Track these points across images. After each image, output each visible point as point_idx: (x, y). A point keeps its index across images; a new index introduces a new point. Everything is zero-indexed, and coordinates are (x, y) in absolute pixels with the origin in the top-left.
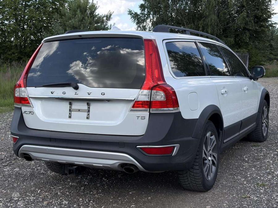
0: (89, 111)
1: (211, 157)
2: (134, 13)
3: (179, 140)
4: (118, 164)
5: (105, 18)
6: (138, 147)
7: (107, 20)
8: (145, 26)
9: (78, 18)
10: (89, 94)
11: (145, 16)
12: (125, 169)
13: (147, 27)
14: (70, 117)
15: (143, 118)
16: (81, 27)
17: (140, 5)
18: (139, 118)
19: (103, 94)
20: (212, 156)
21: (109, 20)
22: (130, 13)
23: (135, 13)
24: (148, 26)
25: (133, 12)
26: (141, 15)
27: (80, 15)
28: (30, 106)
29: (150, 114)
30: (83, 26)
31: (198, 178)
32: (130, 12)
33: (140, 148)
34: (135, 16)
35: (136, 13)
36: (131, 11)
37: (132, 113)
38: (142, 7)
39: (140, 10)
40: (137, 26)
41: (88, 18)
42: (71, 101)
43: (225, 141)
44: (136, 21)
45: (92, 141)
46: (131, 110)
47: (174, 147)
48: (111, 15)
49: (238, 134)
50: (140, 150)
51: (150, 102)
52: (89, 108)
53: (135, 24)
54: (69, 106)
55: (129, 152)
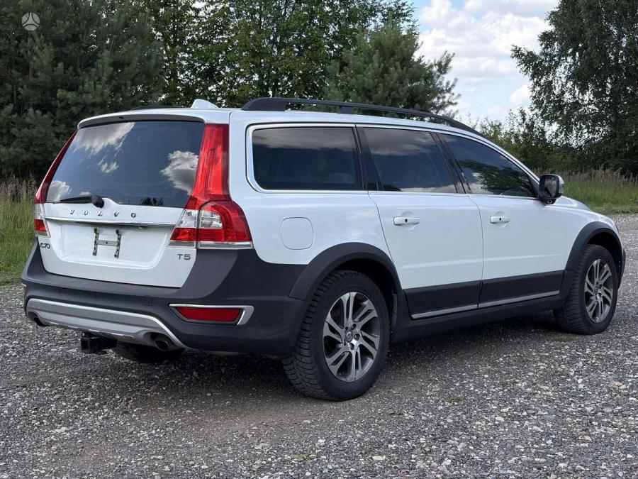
0: (119, 245)
1: (357, 339)
2: (526, 54)
3: (253, 298)
4: (143, 334)
5: (435, 69)
6: (171, 305)
7: (441, 73)
8: (551, 82)
9: (372, 71)
10: (116, 216)
11: (552, 60)
12: (157, 342)
13: (557, 85)
14: (95, 254)
15: (187, 257)
16: (378, 89)
17: (540, 34)
18: (182, 257)
19: (134, 215)
20: (361, 338)
21: (445, 73)
22: (517, 53)
23: (528, 53)
24: (560, 83)
25: (524, 52)
26: (543, 57)
27: (376, 64)
28: (47, 235)
29: (198, 251)
30: (382, 88)
31: (309, 372)
32: (518, 51)
33: (176, 307)
34: (528, 60)
35: (531, 53)
36: (520, 48)
37: (172, 248)
38: (546, 37)
39: (541, 45)
40: (532, 82)
41: (396, 69)
42: (97, 227)
43: (415, 316)
44: (531, 72)
45: (118, 295)
46: (171, 244)
47: (241, 310)
48: (448, 61)
49: (475, 306)
50: (175, 310)
51: (198, 229)
52: (119, 239)
53: (528, 77)
54: (95, 235)
55: (161, 316)
